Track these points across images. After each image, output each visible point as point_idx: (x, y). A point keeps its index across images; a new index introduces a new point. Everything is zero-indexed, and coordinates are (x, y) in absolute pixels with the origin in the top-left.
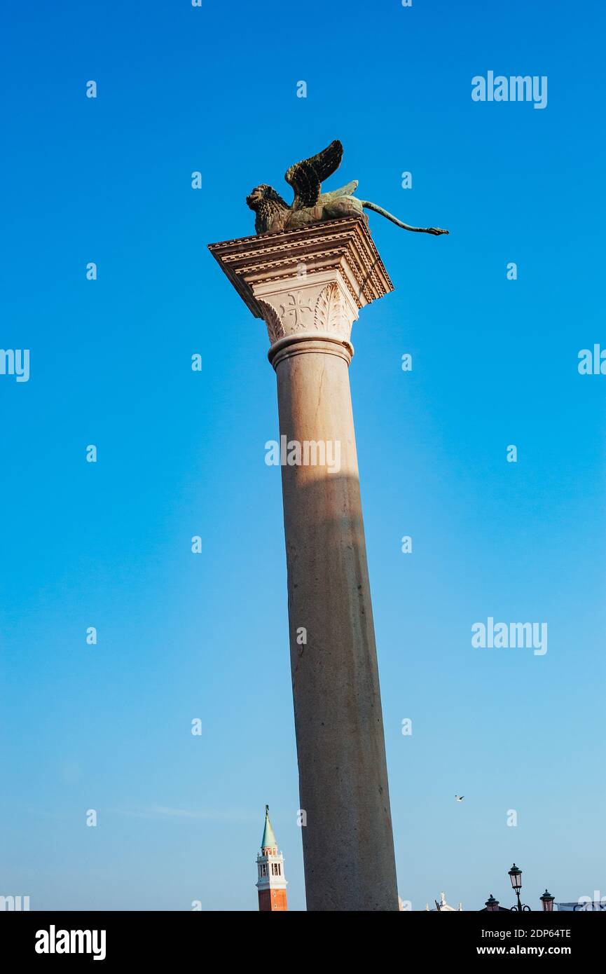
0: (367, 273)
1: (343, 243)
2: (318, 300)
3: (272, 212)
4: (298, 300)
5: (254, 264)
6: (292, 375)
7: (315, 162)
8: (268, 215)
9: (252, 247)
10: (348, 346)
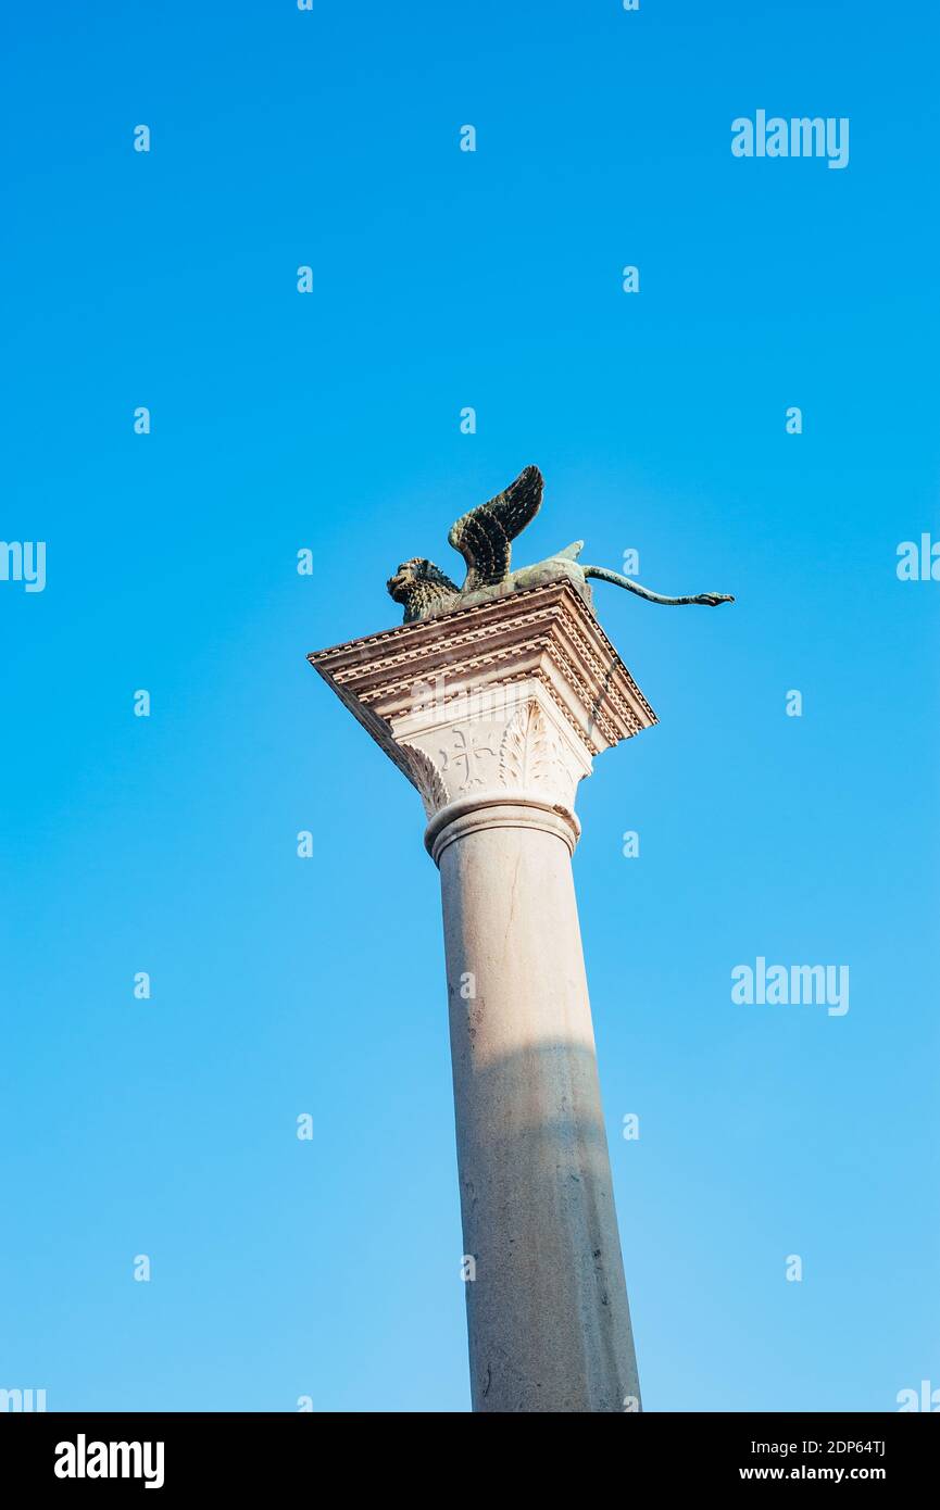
0: (599, 688)
1: (543, 630)
2: (505, 734)
3: (429, 600)
4: (469, 736)
5: (389, 682)
6: (463, 869)
7: (498, 508)
8: (422, 606)
9: (383, 651)
10: (565, 815)
